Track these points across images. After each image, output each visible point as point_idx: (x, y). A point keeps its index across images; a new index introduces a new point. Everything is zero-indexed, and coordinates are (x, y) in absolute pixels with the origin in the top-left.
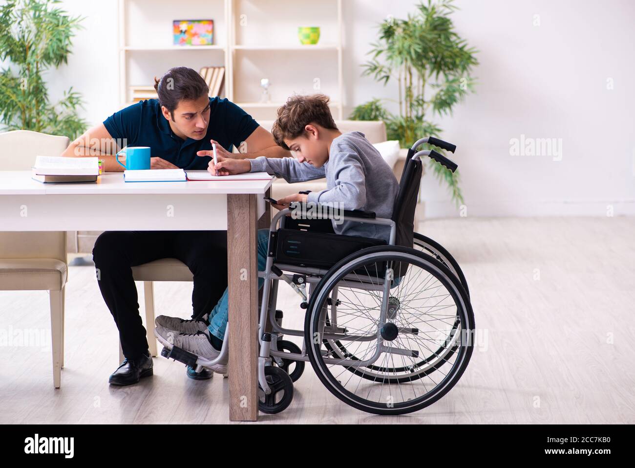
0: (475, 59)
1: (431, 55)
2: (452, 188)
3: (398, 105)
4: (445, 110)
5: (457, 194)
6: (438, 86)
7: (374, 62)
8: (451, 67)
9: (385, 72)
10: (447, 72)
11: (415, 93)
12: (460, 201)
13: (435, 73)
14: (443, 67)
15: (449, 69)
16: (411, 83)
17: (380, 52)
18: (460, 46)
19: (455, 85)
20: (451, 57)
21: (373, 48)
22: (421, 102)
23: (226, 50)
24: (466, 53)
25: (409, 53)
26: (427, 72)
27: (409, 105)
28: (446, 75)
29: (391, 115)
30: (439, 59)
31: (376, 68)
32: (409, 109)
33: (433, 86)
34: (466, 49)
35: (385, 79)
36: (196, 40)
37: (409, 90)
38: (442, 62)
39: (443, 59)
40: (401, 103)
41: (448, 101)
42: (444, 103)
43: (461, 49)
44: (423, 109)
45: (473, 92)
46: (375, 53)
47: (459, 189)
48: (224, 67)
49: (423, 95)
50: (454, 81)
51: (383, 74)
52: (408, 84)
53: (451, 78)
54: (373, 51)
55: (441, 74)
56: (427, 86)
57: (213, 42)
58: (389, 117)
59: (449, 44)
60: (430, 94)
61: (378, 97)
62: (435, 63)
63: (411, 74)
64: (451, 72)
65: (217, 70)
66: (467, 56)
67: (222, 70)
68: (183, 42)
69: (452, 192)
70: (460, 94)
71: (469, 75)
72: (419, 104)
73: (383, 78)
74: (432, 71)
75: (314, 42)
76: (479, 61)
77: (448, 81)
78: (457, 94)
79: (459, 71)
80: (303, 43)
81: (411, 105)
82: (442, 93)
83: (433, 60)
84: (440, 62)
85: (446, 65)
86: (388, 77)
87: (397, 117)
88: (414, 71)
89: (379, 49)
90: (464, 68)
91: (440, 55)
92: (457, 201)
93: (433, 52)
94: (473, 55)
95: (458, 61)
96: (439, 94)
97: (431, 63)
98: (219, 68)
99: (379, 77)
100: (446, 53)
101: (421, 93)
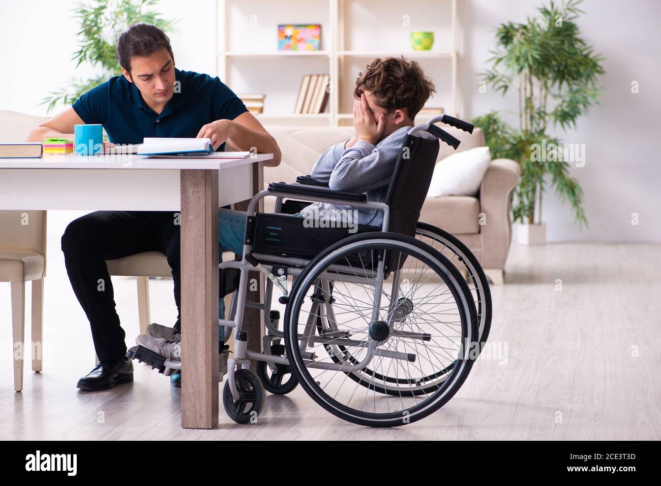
0: (601, 67)
1: (554, 63)
2: (575, 210)
3: (518, 117)
4: (568, 124)
5: (580, 215)
6: (560, 96)
7: (493, 72)
8: (575, 76)
9: (504, 82)
10: (571, 82)
11: (537, 104)
12: (583, 223)
13: (557, 83)
14: (566, 76)
15: (574, 79)
16: (532, 94)
17: (500, 60)
18: (585, 53)
19: (579, 97)
20: (575, 65)
21: (493, 55)
22: (542, 114)
23: (331, 56)
24: (591, 60)
25: (527, 60)
26: (550, 83)
27: (529, 116)
28: (569, 84)
29: (510, 128)
30: (562, 68)
31: (494, 77)
32: (529, 122)
33: (555, 96)
34: (591, 56)
35: (503, 89)
36: (301, 45)
37: (529, 100)
38: (566, 71)
39: (566, 67)
40: (521, 116)
41: (572, 113)
42: (566, 116)
43: (586, 56)
44: (545, 121)
45: (597, 103)
46: (495, 61)
47: (582, 210)
48: (329, 75)
49: (545, 106)
50: (577, 91)
51: (501, 84)
52: (528, 95)
53: (575, 87)
54: (492, 59)
55: (565, 84)
56: (549, 97)
57: (320, 47)
58: (509, 131)
59: (573, 51)
60: (552, 105)
61: (496, 109)
62: (559, 71)
63: (531, 84)
64: (576, 82)
65: (321, 78)
66: (591, 64)
67: (326, 78)
68: (288, 47)
69: (575, 214)
70: (584, 105)
71: (593, 84)
72: (541, 117)
73: (500, 88)
74: (554, 80)
75: (428, 48)
76: (605, 69)
77: (571, 91)
78: (581, 106)
79: (584, 80)
80: (414, 49)
81: (532, 118)
82: (565, 104)
83: (556, 69)
84: (563, 71)
85: (570, 74)
86: (506, 87)
87: (517, 130)
88: (534, 79)
89: (500, 56)
90: (588, 77)
91: (563, 63)
92: (581, 223)
93: (556, 60)
94: (600, 63)
95: (582, 69)
96: (561, 106)
97: (554, 71)
98: (324, 76)
99: (496, 87)
100: (570, 62)
101: (543, 104)
